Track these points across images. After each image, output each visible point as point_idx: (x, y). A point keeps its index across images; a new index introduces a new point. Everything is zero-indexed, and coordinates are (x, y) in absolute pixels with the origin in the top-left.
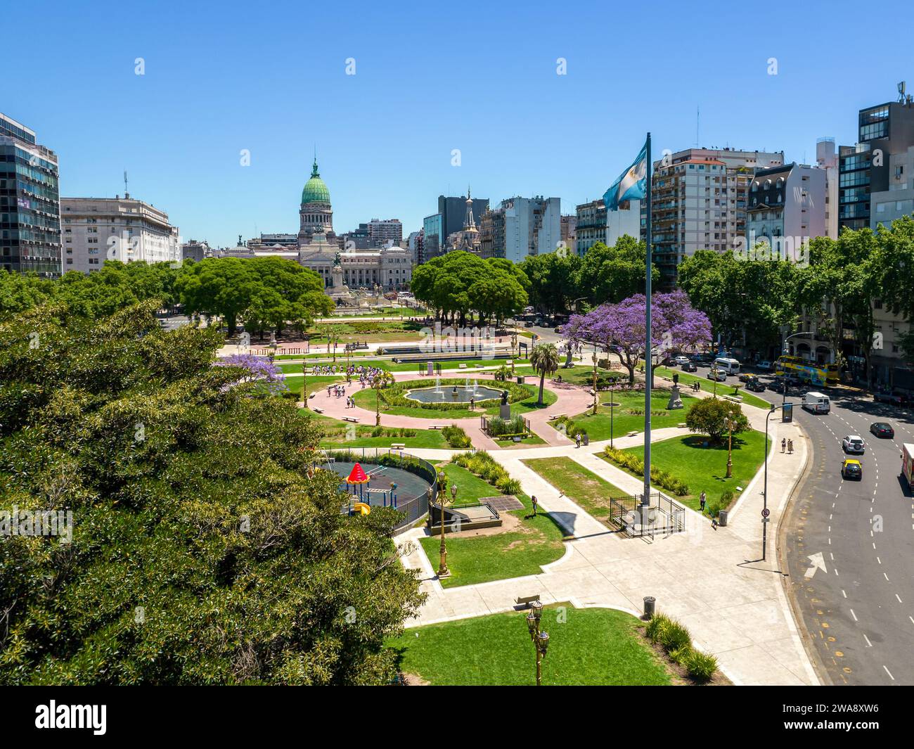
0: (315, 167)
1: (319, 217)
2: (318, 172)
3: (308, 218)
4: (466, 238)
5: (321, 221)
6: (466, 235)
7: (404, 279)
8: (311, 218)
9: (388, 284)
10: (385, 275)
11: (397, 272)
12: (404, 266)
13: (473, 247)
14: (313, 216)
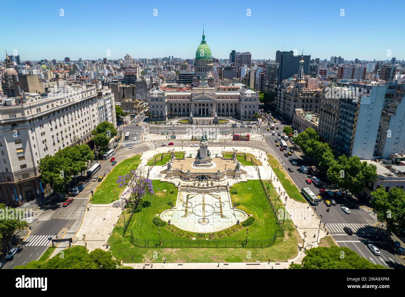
0: (204, 37)
1: (205, 69)
2: (205, 40)
3: (198, 69)
4: (297, 87)
5: (206, 71)
6: (298, 85)
7: (254, 111)
8: (200, 69)
9: (244, 114)
10: (242, 109)
11: (250, 107)
12: (254, 103)
13: (302, 93)
14: (201, 68)
